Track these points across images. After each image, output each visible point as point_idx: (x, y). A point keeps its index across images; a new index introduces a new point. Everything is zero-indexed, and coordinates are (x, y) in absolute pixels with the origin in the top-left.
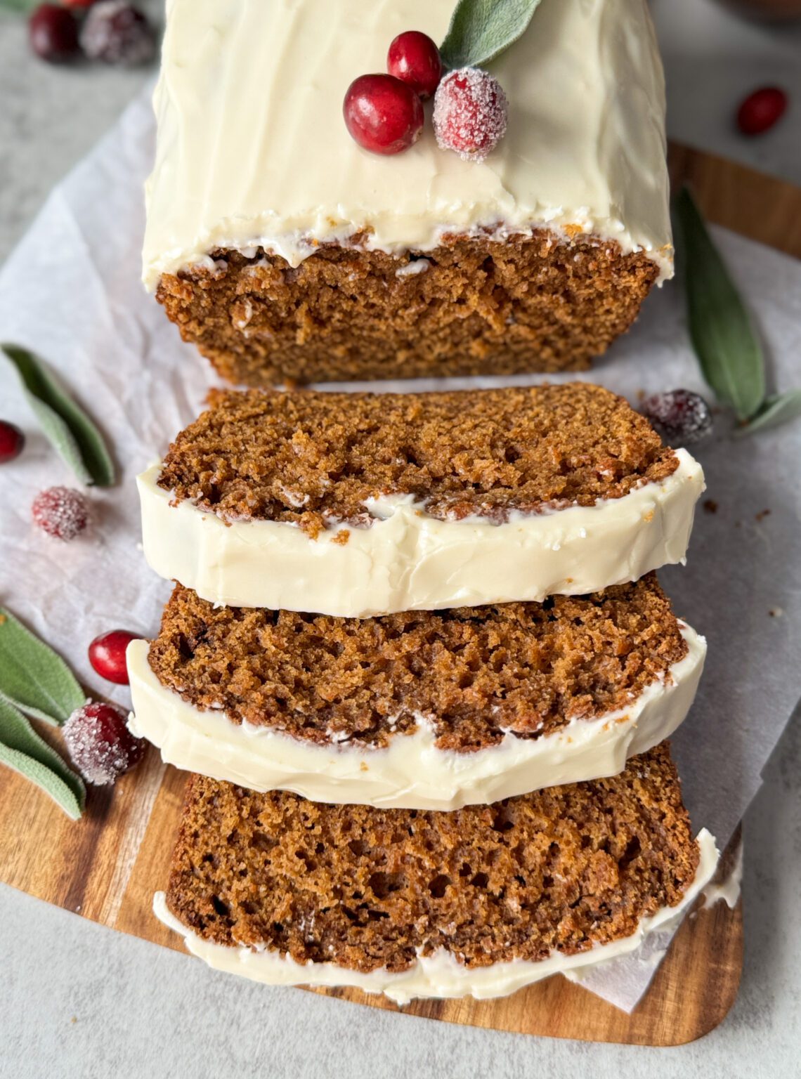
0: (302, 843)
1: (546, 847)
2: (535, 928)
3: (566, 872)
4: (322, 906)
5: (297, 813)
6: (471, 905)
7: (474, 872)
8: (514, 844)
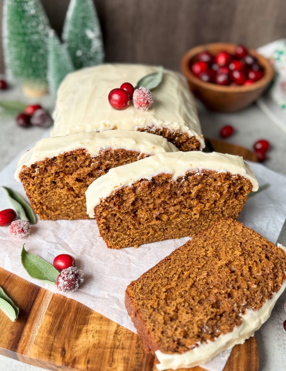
0: (185, 310)
1: (248, 270)
2: (265, 289)
3: (258, 272)
4: (205, 322)
5: (177, 304)
6: (244, 294)
7: (236, 286)
8: (239, 274)
